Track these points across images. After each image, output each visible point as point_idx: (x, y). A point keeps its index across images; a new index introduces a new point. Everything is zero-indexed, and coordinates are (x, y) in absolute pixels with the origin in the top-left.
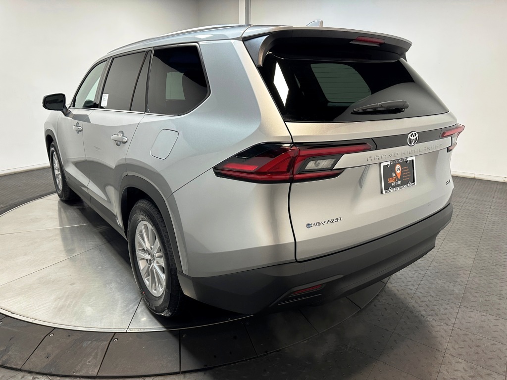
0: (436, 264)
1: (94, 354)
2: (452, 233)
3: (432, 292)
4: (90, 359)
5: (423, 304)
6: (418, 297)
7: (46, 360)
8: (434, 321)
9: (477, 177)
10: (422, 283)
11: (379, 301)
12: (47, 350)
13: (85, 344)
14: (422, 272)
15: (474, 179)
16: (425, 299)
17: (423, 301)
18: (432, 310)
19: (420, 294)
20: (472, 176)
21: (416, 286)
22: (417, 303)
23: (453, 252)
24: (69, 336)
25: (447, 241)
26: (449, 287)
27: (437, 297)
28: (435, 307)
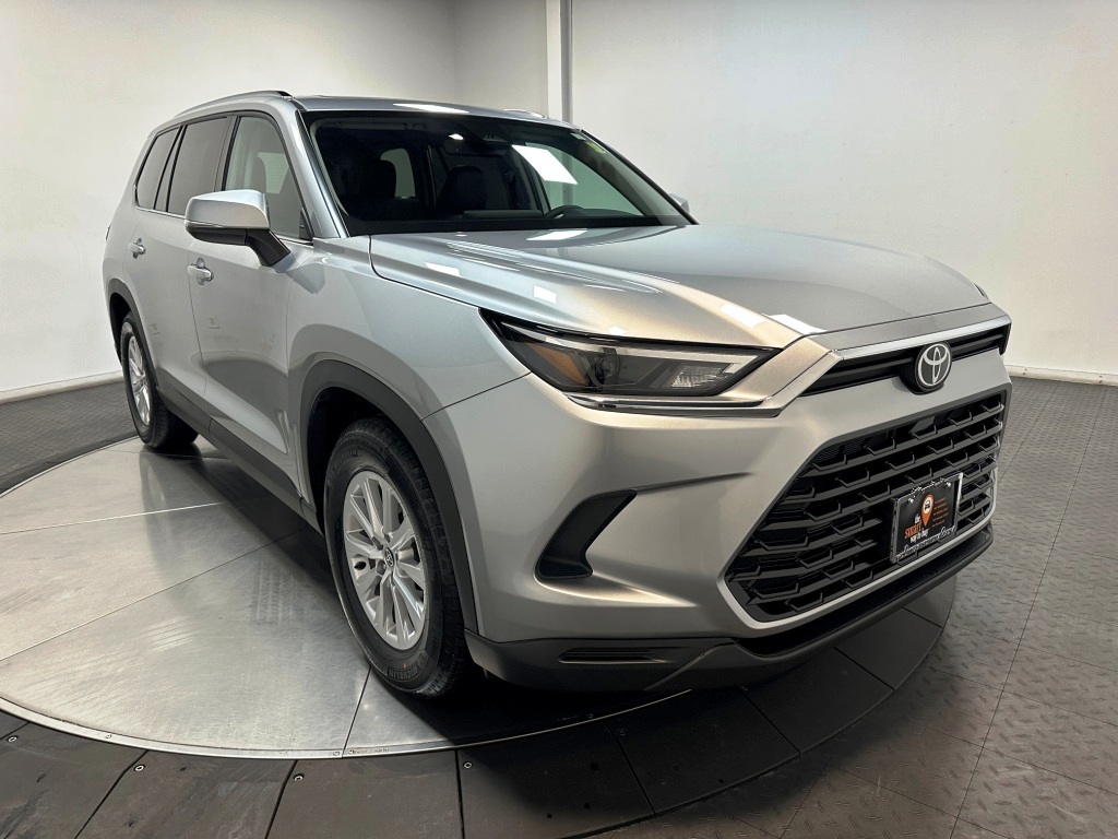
0: (1053, 580)
1: (245, 815)
2: (1077, 506)
3: (1058, 647)
4: (238, 827)
5: (1043, 675)
6: (1027, 658)
7: (128, 830)
8: (1078, 717)
9: (1106, 380)
10: (1030, 624)
11: (934, 670)
12: (130, 805)
13: (223, 790)
14: (1025, 600)
15: (1100, 386)
16: (1046, 664)
17: (1043, 670)
18: (1068, 690)
19: (1030, 651)
20: (1095, 379)
21: (1018, 634)
22: (1028, 673)
23: (1089, 551)
24: (183, 769)
25: (1069, 526)
26: (1097, 633)
27: (1072, 657)
28: (1074, 682)
